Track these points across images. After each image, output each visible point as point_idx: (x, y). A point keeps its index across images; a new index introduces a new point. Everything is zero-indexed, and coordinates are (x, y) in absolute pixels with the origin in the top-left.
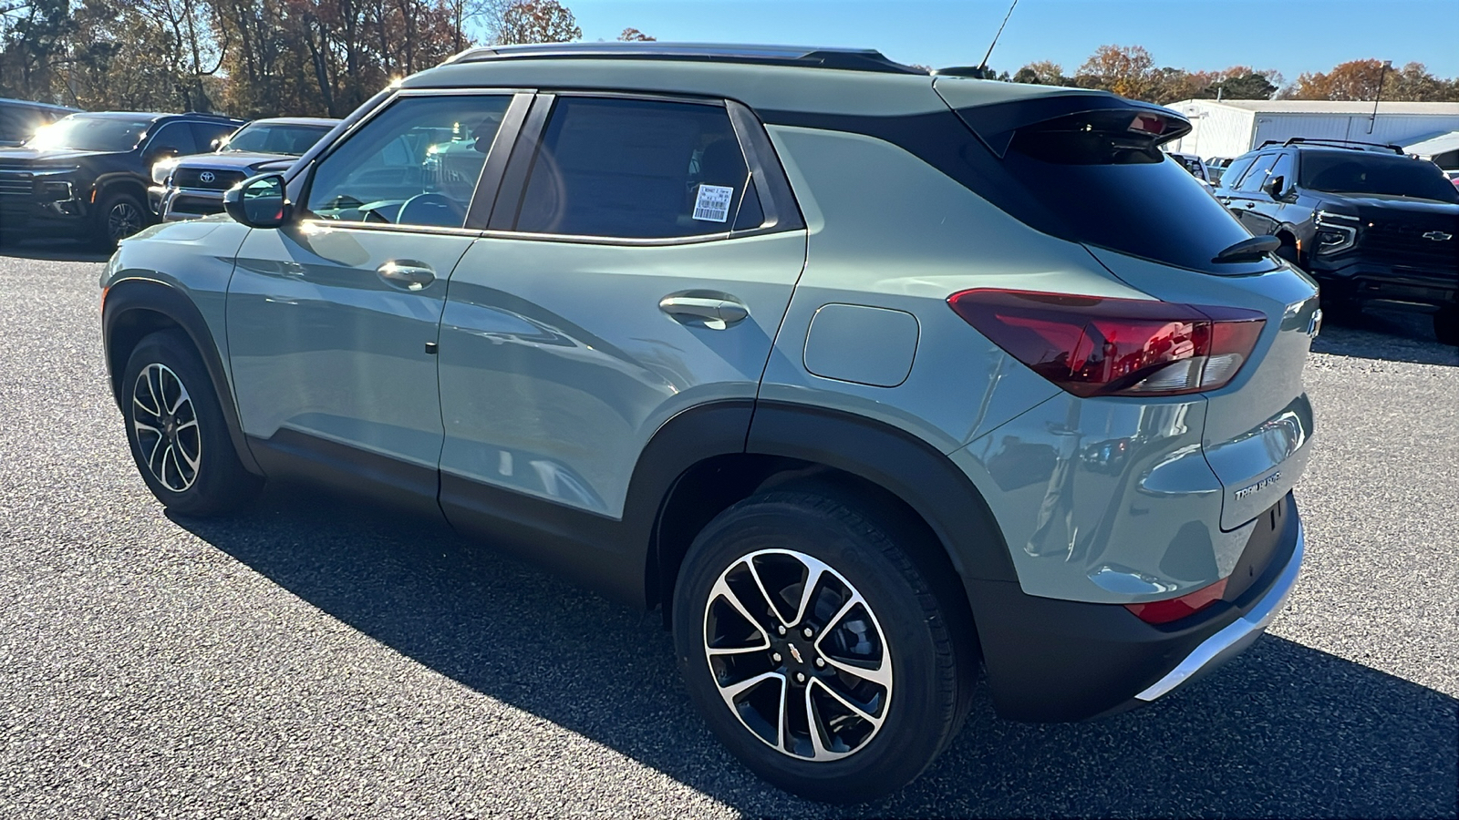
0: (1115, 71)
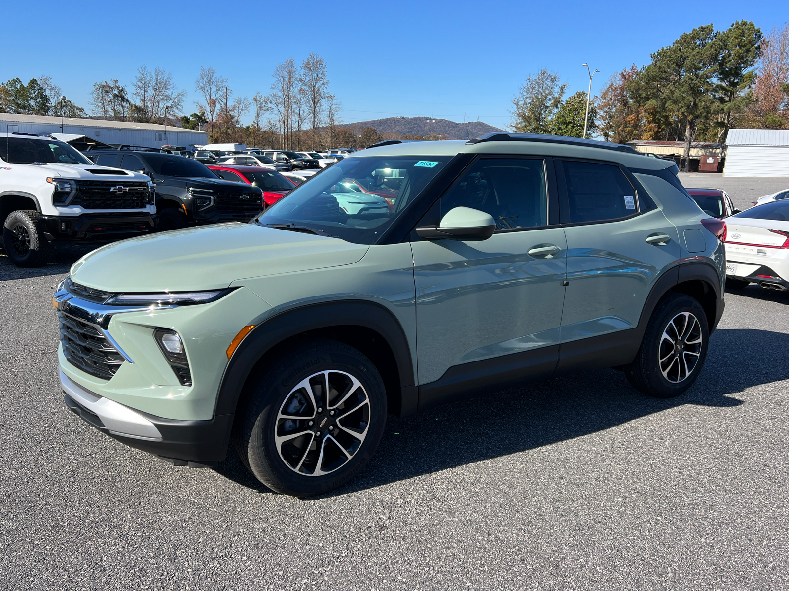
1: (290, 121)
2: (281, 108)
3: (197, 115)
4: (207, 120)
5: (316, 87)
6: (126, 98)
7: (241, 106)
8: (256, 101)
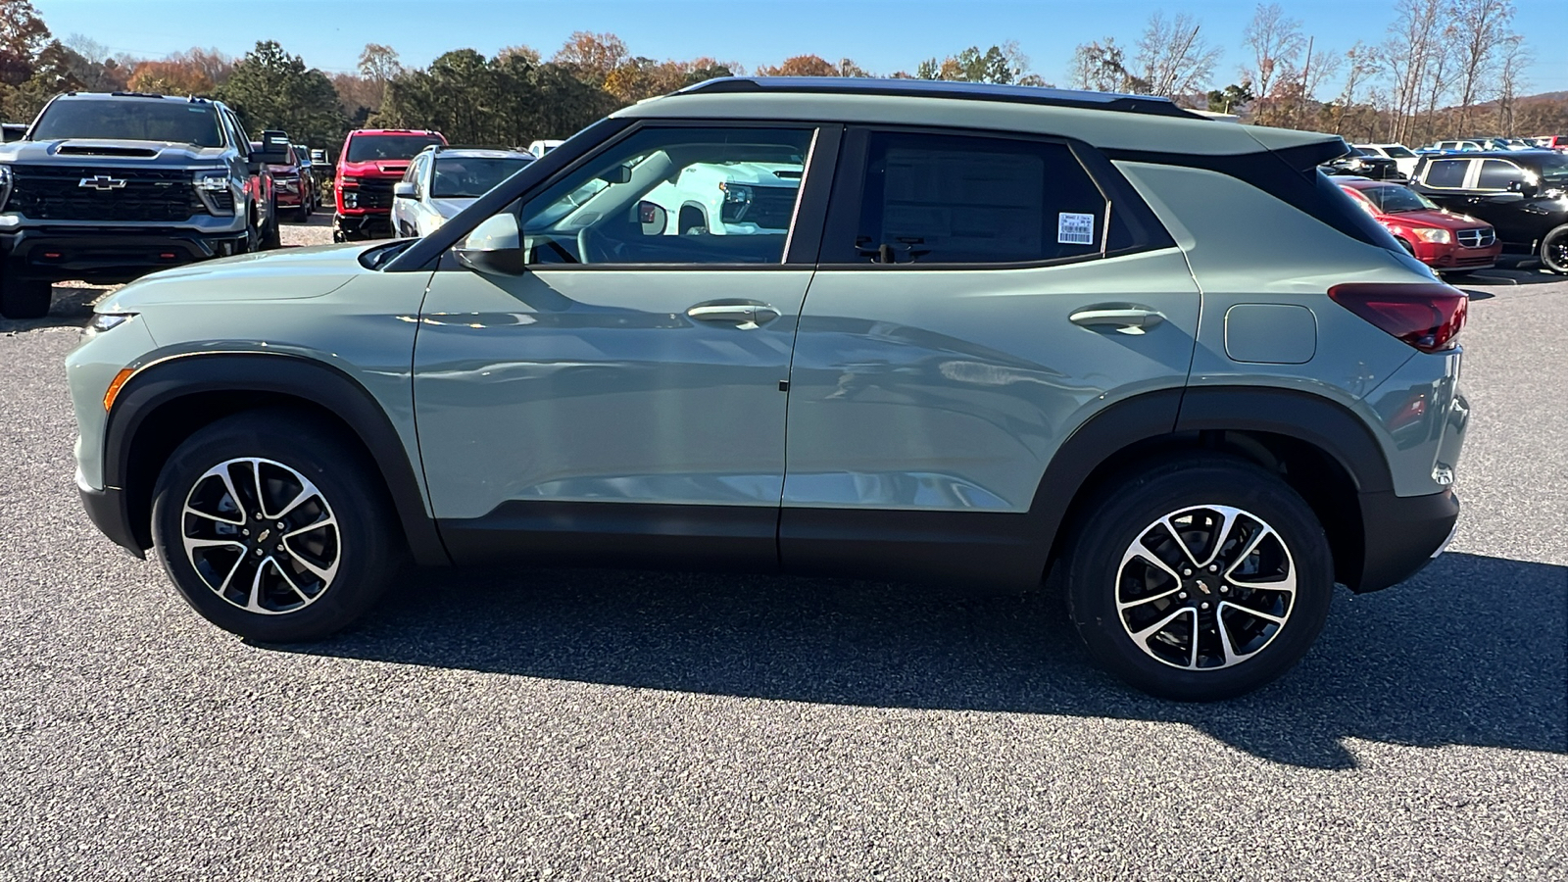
0: (592, 59)
1: (1416, 90)
2: (1403, 67)
3: (1237, 87)
4: (1253, 96)
5: (1486, 21)
6: (1122, 66)
7: (1321, 67)
8: (1353, 56)
